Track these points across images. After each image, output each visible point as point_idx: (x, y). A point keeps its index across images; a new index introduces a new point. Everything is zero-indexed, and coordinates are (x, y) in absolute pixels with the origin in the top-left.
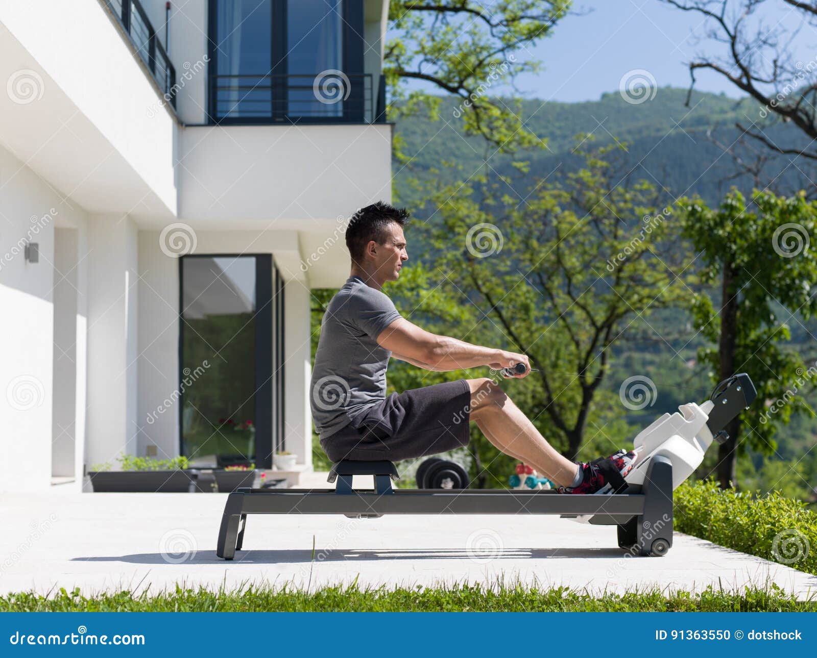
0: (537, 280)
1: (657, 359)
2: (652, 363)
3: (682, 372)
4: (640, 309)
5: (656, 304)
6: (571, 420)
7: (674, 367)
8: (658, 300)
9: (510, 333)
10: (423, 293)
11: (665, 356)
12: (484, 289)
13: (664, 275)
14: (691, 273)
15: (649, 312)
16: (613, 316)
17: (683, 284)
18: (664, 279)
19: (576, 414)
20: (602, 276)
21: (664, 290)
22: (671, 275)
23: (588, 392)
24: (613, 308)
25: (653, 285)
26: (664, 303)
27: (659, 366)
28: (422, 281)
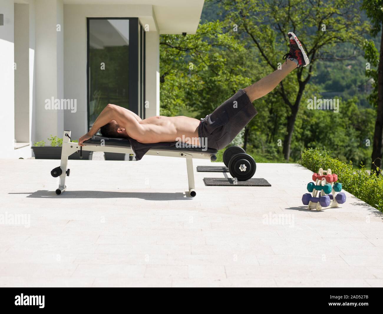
0: (278, 27)
1: (332, 64)
2: (330, 66)
3: (345, 71)
4: (330, 43)
5: (339, 40)
6: (293, 99)
7: (341, 69)
8: (340, 39)
9: (263, 55)
10: (220, 36)
11: (337, 63)
12: (250, 32)
13: (344, 26)
14: (357, 25)
15: (334, 45)
16: (316, 47)
17: (353, 31)
18: (344, 28)
19: (295, 96)
20: (311, 25)
21: (344, 34)
22: (347, 26)
23: (302, 85)
24: (316, 43)
25: (338, 31)
26: (342, 40)
27: (334, 68)
28: (219, 29)
